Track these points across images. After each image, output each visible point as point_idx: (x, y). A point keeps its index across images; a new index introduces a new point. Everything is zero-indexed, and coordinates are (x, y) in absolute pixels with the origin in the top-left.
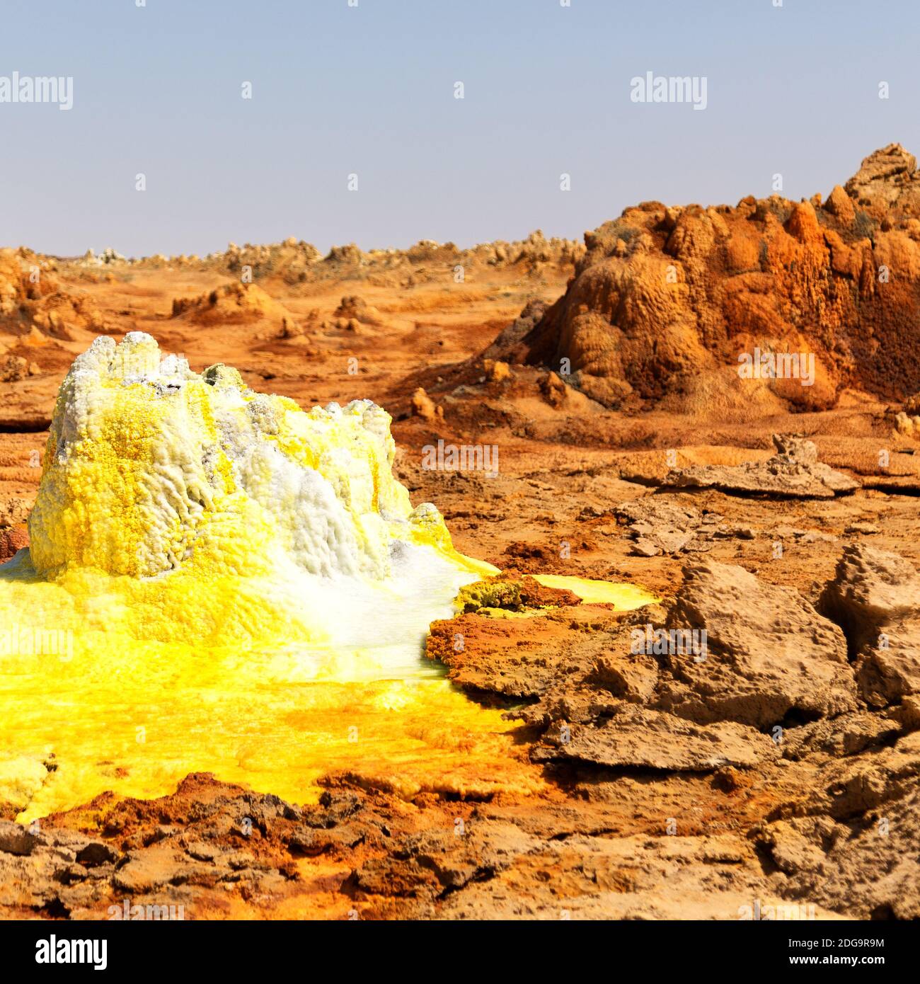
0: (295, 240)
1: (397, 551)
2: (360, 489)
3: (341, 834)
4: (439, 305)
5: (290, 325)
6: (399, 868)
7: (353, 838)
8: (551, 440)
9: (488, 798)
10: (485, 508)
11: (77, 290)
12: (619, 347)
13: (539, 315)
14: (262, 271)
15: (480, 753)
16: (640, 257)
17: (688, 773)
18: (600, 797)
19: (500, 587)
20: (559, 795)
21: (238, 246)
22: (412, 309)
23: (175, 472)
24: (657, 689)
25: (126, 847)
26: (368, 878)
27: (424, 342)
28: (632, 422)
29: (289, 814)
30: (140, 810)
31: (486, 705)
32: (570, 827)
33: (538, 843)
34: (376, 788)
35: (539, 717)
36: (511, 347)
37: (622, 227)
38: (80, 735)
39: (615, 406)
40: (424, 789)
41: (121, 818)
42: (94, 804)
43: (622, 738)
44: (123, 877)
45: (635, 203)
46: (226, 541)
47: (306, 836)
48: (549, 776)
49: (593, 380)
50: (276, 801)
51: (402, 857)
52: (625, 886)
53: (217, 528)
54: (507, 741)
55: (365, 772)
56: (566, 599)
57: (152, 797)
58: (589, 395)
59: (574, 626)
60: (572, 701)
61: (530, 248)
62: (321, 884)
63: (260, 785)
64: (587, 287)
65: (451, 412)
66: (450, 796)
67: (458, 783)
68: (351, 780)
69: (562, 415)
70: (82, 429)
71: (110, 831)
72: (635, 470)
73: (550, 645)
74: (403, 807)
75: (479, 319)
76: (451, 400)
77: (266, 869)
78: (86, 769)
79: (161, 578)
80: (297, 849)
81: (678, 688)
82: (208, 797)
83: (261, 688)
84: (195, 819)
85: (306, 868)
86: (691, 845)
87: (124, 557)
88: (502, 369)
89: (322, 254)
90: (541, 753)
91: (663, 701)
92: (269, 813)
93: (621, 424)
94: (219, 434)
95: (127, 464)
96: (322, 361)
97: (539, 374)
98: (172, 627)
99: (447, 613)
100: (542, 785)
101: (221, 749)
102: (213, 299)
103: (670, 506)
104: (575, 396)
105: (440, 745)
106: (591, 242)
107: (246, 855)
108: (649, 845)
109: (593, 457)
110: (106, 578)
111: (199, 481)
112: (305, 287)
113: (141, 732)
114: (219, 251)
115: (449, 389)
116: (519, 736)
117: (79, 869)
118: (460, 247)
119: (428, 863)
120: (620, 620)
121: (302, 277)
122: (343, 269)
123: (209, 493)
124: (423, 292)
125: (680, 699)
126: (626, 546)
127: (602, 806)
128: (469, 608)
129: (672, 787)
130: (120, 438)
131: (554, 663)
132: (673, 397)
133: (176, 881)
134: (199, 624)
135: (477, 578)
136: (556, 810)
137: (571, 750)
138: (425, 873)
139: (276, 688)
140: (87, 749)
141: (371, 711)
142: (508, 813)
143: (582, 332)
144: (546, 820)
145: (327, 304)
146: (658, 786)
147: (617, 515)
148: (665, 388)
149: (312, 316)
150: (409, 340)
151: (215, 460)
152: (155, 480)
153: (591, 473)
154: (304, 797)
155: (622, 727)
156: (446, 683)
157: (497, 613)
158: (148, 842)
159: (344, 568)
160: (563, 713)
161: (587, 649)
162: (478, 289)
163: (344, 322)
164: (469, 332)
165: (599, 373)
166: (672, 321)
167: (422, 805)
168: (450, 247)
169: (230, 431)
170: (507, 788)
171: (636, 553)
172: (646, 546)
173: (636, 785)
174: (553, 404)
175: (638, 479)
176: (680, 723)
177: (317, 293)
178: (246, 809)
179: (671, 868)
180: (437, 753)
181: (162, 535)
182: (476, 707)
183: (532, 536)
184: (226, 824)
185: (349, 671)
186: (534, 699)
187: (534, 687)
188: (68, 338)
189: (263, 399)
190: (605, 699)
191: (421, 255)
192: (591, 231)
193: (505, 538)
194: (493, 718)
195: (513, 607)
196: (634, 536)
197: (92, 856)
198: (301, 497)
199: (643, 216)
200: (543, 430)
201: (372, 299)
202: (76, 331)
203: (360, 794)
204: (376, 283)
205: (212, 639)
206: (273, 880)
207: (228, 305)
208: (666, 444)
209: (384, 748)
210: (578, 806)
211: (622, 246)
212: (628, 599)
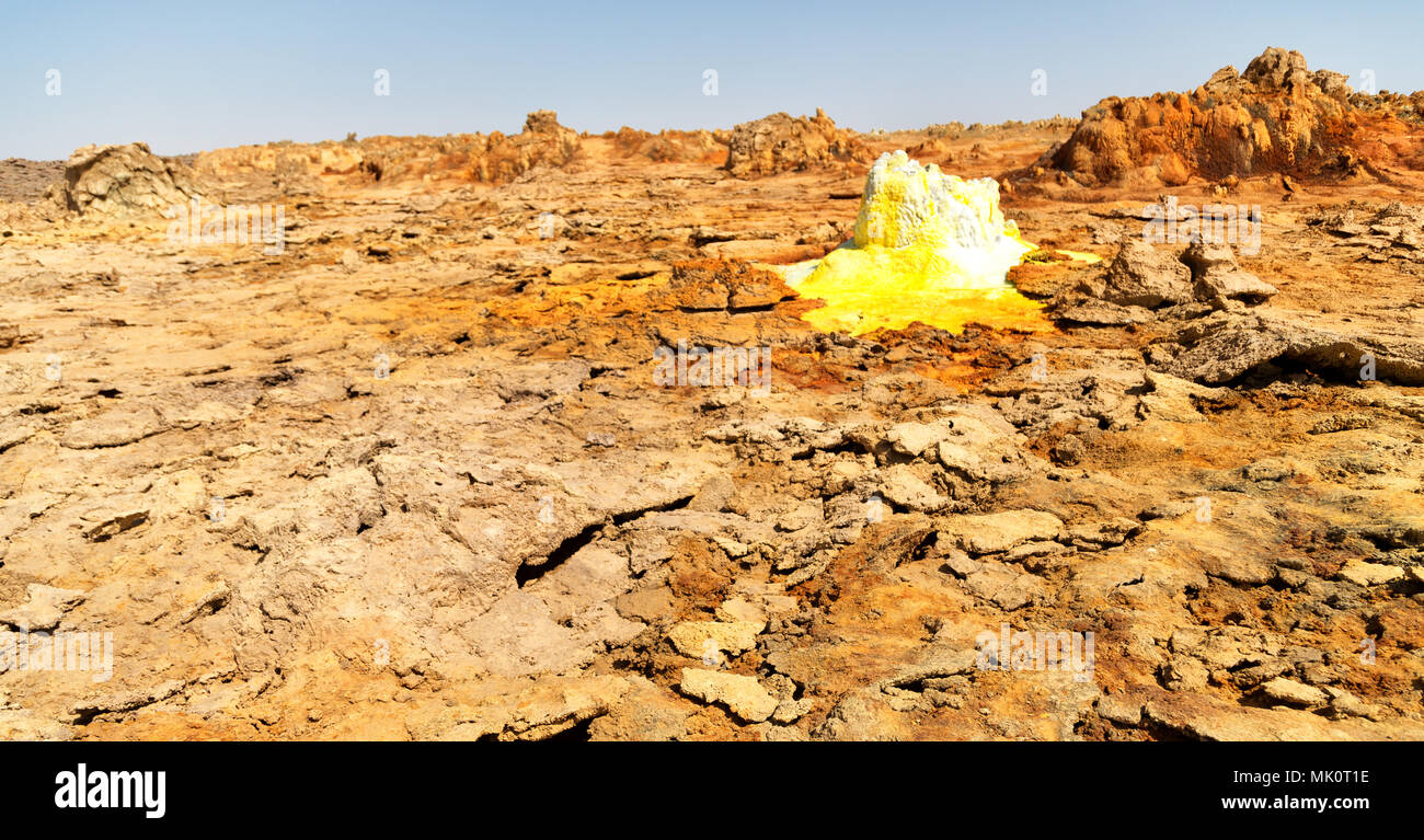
0: (956, 121)
1: (998, 239)
2: (985, 214)
3: (971, 345)
4: (1014, 147)
5: (953, 156)
6: (994, 357)
7: (976, 346)
8: (1059, 200)
9: (1031, 333)
10: (1030, 225)
11: (868, 144)
12: (1093, 160)
13: (1059, 147)
14: (941, 135)
15: (1028, 317)
16: (1106, 121)
17: (1115, 326)
18: (1077, 334)
19: (1040, 253)
20: (1060, 333)
21: (932, 125)
22: (1002, 149)
23: (911, 206)
24: (1105, 292)
25: (888, 346)
26: (981, 361)
27: (1007, 162)
28: (1095, 192)
29: (951, 337)
30: (894, 334)
31: (1031, 299)
32: (1064, 345)
33: (1051, 350)
34: (986, 328)
35: (1053, 303)
36: (1046, 161)
37: (1099, 108)
38: (872, 307)
39: (1088, 186)
40: (1005, 329)
41: (887, 336)
42: (877, 331)
43: (1088, 311)
44: (888, 357)
45: (1106, 97)
46: (930, 234)
47: (958, 345)
48: (1056, 325)
49: (1079, 174)
50: (946, 332)
51: (996, 354)
52: (1086, 367)
53: (926, 229)
54: (1040, 312)
55: (981, 322)
56: (1067, 258)
57: (898, 329)
58: (1078, 181)
59: (1070, 268)
60: (1068, 297)
61: (1054, 122)
62: (963, 363)
63: (940, 327)
64: (1081, 135)
65: (1018, 189)
66: (1015, 332)
67: (1019, 327)
68: (976, 325)
69: (1065, 189)
70: (876, 190)
71: (883, 341)
72: (1095, 211)
73: (1059, 276)
74: (996, 336)
75: (1030, 152)
76: (1018, 184)
77: (942, 356)
78: (874, 319)
79: (904, 248)
80: (954, 350)
81: (1114, 292)
82: (920, 329)
83: (941, 291)
84: (915, 337)
85: (957, 357)
86: (1115, 353)
87: (890, 240)
88: (1041, 171)
89: (966, 127)
90: (1053, 317)
91: (1107, 297)
92: (944, 336)
93: (1090, 193)
94: (930, 192)
95: (893, 203)
96: (964, 170)
97: (1057, 172)
98: (907, 267)
99: (1017, 263)
100: (1053, 329)
101: (925, 313)
102: (922, 146)
103: (1109, 224)
104: (1071, 181)
105: (1012, 313)
106: (1084, 115)
107: (934, 351)
108: (1097, 352)
109: (1077, 206)
110: (883, 248)
111: (920, 210)
112: (959, 140)
113: (895, 305)
114: (924, 128)
115: (1017, 179)
116: (1044, 310)
117: (871, 354)
118: (1024, 123)
119: (1006, 356)
120: (1090, 266)
121: (958, 137)
122: (974, 133)
123: (924, 215)
124: (1007, 142)
125: (1115, 296)
126: (1090, 240)
127: (1077, 338)
128: (1026, 261)
129: (1108, 331)
130: (891, 193)
131: (1060, 282)
132: (1114, 181)
133: (908, 359)
134: (918, 266)
135: (1029, 250)
136: (1058, 338)
137: (1066, 315)
138: (1004, 360)
139: (947, 291)
140: (874, 311)
141: (984, 300)
142: (1039, 339)
143: (1077, 154)
144: (1055, 342)
145: (968, 148)
146: (1102, 330)
147: (1088, 228)
148: (1111, 177)
149: (961, 152)
150: (1000, 161)
151: (927, 202)
152: (904, 210)
153: (1076, 212)
154: (957, 331)
155: (1088, 307)
156: (1015, 290)
157: (1038, 263)
158: (897, 345)
159: (976, 245)
160: (1064, 301)
161: (1075, 278)
162: (1031, 140)
163: (974, 154)
164: (1026, 157)
165: (1083, 172)
166: (1117, 148)
167: (1003, 335)
168: (1020, 122)
169: (934, 191)
170: (1039, 330)
171: (1095, 243)
172: (1098, 240)
173: (1093, 330)
174: (1061, 185)
175: (1097, 215)
176: (1114, 306)
177: (963, 144)
178: (935, 334)
179: (1106, 361)
180: (1010, 316)
181: (905, 232)
182: (1027, 299)
183: (1052, 236)
184: (927, 339)
185: (977, 286)
186: (1051, 296)
187: (1051, 292)
188: (865, 163)
189: (947, 177)
190: (1082, 296)
191: (1008, 127)
192: (1085, 110)
193: (1040, 237)
194: (1035, 304)
195: (1044, 261)
196: (1094, 236)
197: (876, 349)
198: (961, 217)
199: (1109, 103)
200: (1056, 196)
201: (987, 145)
202: (867, 160)
203: (980, 331)
204: (987, 139)
205: (922, 272)
206: (944, 360)
207: (927, 148)
208: (1109, 200)
209: (989, 313)
210: (1068, 337)
211: (1098, 116)
212: (1092, 259)
